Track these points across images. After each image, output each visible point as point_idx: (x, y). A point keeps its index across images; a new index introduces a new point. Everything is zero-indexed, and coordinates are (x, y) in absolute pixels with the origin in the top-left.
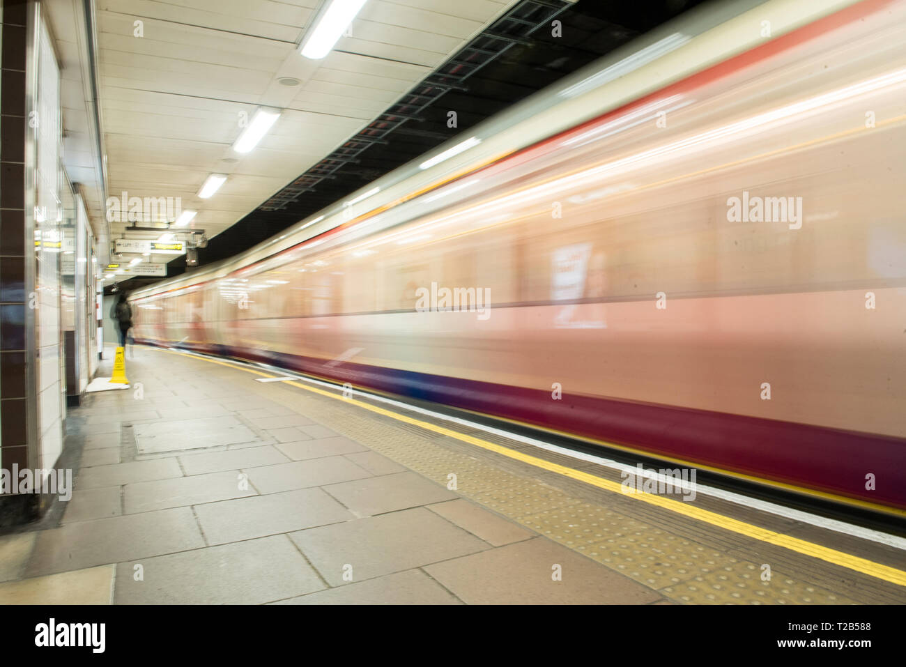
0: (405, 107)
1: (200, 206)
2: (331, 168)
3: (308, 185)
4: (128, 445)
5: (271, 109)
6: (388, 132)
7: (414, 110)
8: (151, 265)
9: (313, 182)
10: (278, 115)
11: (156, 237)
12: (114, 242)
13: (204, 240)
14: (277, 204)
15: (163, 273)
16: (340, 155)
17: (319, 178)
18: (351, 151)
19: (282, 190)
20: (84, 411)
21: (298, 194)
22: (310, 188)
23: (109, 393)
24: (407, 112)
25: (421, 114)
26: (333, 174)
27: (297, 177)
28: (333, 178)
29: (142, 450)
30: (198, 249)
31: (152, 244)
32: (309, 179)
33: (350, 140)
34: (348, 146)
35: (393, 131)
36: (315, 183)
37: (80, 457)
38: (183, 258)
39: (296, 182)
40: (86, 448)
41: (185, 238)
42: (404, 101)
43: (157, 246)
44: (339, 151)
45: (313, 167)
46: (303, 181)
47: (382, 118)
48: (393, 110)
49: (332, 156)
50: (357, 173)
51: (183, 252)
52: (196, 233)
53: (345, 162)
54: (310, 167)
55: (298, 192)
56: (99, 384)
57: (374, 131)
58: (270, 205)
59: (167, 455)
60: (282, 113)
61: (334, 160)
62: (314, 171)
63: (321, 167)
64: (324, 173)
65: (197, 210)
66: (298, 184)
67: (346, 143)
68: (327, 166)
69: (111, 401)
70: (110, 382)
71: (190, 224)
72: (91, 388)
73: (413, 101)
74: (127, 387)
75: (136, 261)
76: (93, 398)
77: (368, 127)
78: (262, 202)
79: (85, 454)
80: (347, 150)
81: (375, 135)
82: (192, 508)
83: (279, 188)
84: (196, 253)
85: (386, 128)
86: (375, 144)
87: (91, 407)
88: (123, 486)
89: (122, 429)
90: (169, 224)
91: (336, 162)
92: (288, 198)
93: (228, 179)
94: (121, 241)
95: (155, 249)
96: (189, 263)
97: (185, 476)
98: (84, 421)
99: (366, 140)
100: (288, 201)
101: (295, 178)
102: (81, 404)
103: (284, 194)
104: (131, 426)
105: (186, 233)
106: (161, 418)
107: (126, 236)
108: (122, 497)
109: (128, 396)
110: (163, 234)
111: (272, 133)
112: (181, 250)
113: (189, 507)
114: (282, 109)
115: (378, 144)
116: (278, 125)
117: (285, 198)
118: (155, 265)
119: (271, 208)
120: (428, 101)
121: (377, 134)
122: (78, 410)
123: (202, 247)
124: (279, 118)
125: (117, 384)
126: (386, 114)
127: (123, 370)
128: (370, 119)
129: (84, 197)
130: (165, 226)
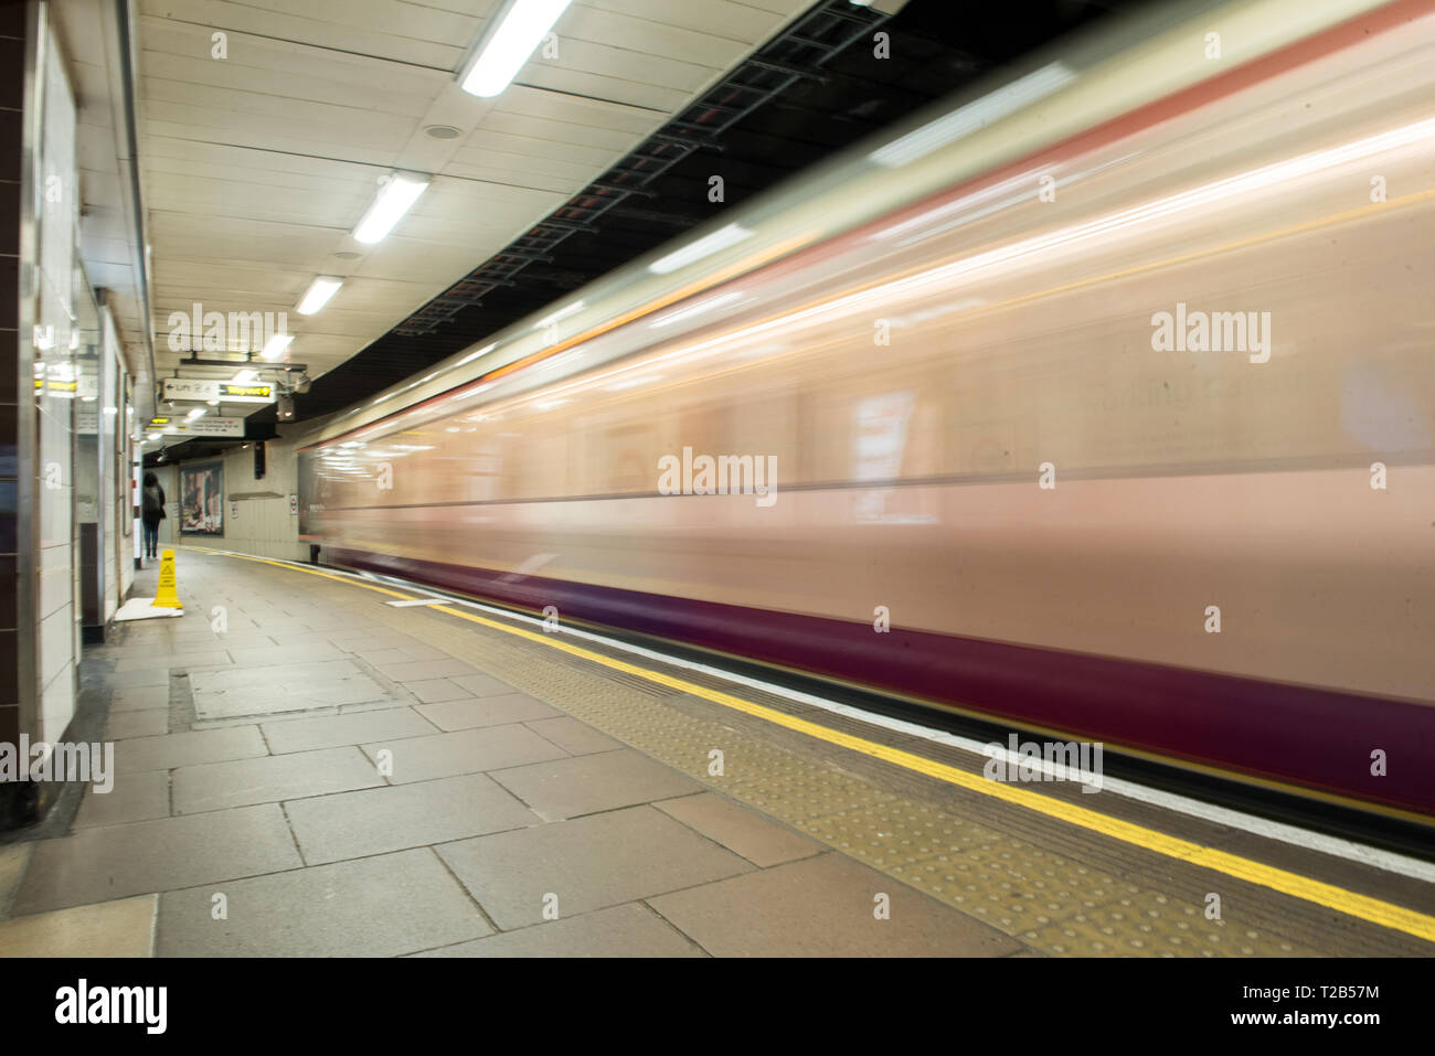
0: (625, 174)
1: (300, 327)
2: (508, 270)
3: (471, 295)
4: (181, 706)
5: (412, 174)
6: (600, 213)
7: (640, 180)
8: (219, 418)
9: (479, 290)
10: (425, 185)
11: (229, 375)
12: (162, 383)
13: (306, 381)
14: (421, 326)
15: (240, 432)
16: (523, 249)
17: (490, 285)
18: (539, 242)
19: (431, 302)
20: (111, 652)
21: (456, 310)
22: (475, 301)
23: (151, 622)
24: (628, 183)
25: (650, 186)
26: (512, 279)
27: (455, 282)
28: (513, 284)
29: (203, 713)
30: (295, 397)
31: (222, 387)
32: (473, 286)
33: (539, 226)
34: (536, 236)
35: (607, 212)
36: (483, 293)
37: (103, 723)
38: (273, 408)
39: (454, 291)
40: (112, 710)
41: (275, 378)
42: (625, 164)
43: (231, 390)
44: (521, 242)
45: (480, 268)
46: (465, 289)
47: (590, 191)
48: (606, 179)
49: (511, 249)
50: (550, 277)
51: (271, 400)
52: (293, 370)
53: (531, 260)
54: (474, 268)
55: (455, 306)
56: (136, 609)
57: (576, 211)
58: (409, 326)
59: (243, 721)
60: (431, 182)
61: (513, 257)
62: (480, 274)
63: (491, 268)
64: (497, 277)
65: (294, 332)
66: (456, 294)
67: (533, 229)
68: (502, 266)
69: (152, 635)
70: (153, 604)
71: (283, 356)
72: (121, 615)
73: (639, 164)
74: (180, 613)
75: (196, 414)
76: (125, 630)
77: (568, 205)
78: (397, 322)
79: (111, 719)
80: (534, 241)
81: (577, 218)
82: (282, 806)
83: (425, 299)
84: (292, 401)
85: (596, 207)
86: (578, 232)
87: (121, 644)
88: (172, 770)
89: (171, 680)
90: (250, 354)
91: (517, 259)
92: (439, 316)
93: (344, 285)
94: (173, 382)
95: (226, 394)
96: (281, 419)
97: (271, 755)
98: (111, 668)
99: (564, 226)
100: (438, 321)
101: (451, 284)
102: (107, 640)
103: (434, 310)
104: (185, 675)
105: (276, 369)
106: (233, 662)
107: (180, 373)
108: (171, 787)
109: (181, 627)
110: (239, 371)
111: (415, 213)
112: (268, 396)
113: (277, 804)
114: (432, 175)
115: (583, 232)
116: (424, 200)
117: (434, 315)
118: (228, 419)
119: (411, 331)
120: (663, 165)
121: (581, 217)
122: (101, 650)
123: (302, 392)
124: (427, 189)
125: (165, 609)
126: (596, 186)
127: (172, 586)
128: (570, 194)
129: (113, 310)
130: (245, 359)
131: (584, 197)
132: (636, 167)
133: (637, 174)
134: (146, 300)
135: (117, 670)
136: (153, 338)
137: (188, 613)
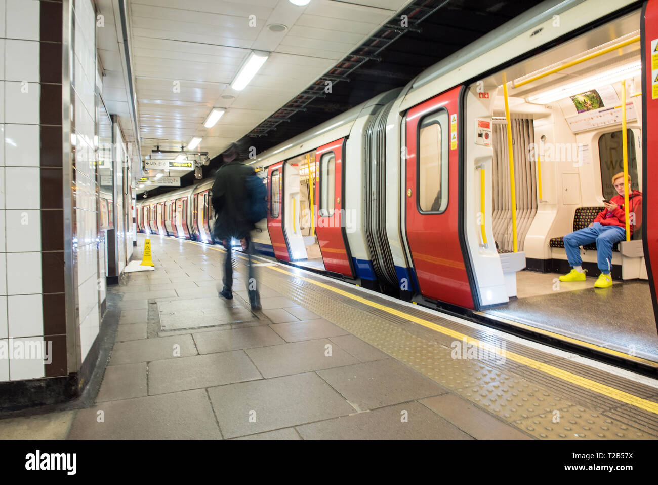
0: (367, 49)
1: (204, 134)
2: (303, 102)
3: (284, 116)
4: (153, 321)
5: (260, 52)
6: (351, 71)
7: (374, 51)
8: (169, 178)
9: (289, 113)
10: (267, 58)
11: (173, 158)
12: (144, 162)
13: (208, 159)
14: (261, 132)
15: (178, 184)
16: (311, 91)
18: (320, 88)
19: (266, 120)
20: (122, 289)
21: (277, 124)
22: (286, 119)
23: (140, 273)
24: (368, 53)
25: (379, 55)
26: (304, 107)
27: (277, 109)
28: (305, 110)
29: (165, 326)
30: (203, 167)
31: (170, 163)
32: (286, 112)
33: (321, 79)
34: (318, 84)
35: (354, 71)
36: (290, 115)
37: (116, 331)
38: (193, 172)
39: (277, 114)
40: (120, 323)
41: (194, 159)
42: (367, 44)
43: (175, 164)
44: (311, 88)
45: (291, 101)
46: (282, 113)
47: (348, 59)
48: (356, 52)
49: (305, 92)
50: (322, 107)
51: (192, 169)
52: (201, 155)
53: (315, 97)
54: (287, 102)
55: (277, 122)
56: (134, 266)
57: (339, 70)
58: (255, 133)
59: (184, 332)
60: (269, 56)
61: (306, 96)
62: (290, 105)
63: (296, 102)
64: (298, 107)
65: (203, 137)
66: (278, 116)
67: (317, 81)
68: (300, 101)
69: (140, 281)
70: (141, 264)
71: (197, 148)
72: (127, 270)
73: (374, 43)
74: (153, 268)
75: (159, 176)
76: (128, 277)
77: (336, 67)
78: (249, 131)
79: (120, 329)
80: (317, 87)
81: (340, 74)
82: (207, 391)
83: (262, 119)
84: (201, 169)
85: (349, 68)
86: (340, 81)
87: (126, 285)
88: (148, 363)
89: (148, 306)
90: (183, 148)
91: (308, 97)
92: (269, 127)
93: (225, 112)
94: (149, 161)
95: (173, 166)
96: (197, 177)
97: (199, 354)
98: (121, 298)
99: (333, 79)
100: (269, 129)
101: (275, 111)
102: (120, 283)
103: (267, 124)
104: (156, 303)
105: (194, 154)
106: (178, 296)
107: (152, 157)
108: (148, 375)
109: (154, 276)
110: (178, 155)
111: (260, 74)
112: (191, 167)
113: (204, 389)
114: (270, 52)
115: (342, 81)
116: (265, 67)
117: (267, 127)
118: (173, 178)
119: (255, 135)
120: (387, 42)
121: (342, 73)
122: (117, 288)
123: (205, 165)
124: (267, 61)
125: (146, 266)
126: (352, 56)
127: (150, 256)
128: (338, 60)
129: (120, 126)
130: (180, 150)
131: (345, 62)
132: (372, 45)
133: (373, 48)
134: (135, 120)
135: (124, 299)
136: (139, 139)
137: (157, 269)
